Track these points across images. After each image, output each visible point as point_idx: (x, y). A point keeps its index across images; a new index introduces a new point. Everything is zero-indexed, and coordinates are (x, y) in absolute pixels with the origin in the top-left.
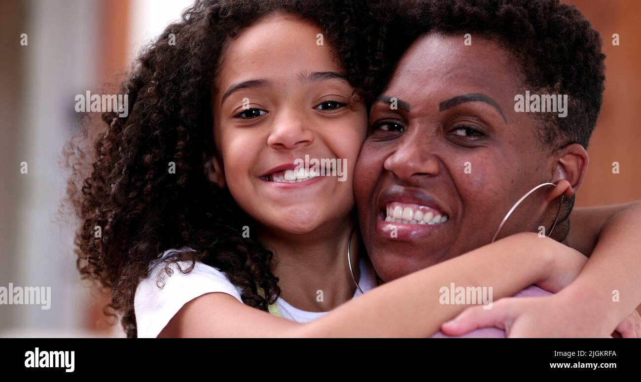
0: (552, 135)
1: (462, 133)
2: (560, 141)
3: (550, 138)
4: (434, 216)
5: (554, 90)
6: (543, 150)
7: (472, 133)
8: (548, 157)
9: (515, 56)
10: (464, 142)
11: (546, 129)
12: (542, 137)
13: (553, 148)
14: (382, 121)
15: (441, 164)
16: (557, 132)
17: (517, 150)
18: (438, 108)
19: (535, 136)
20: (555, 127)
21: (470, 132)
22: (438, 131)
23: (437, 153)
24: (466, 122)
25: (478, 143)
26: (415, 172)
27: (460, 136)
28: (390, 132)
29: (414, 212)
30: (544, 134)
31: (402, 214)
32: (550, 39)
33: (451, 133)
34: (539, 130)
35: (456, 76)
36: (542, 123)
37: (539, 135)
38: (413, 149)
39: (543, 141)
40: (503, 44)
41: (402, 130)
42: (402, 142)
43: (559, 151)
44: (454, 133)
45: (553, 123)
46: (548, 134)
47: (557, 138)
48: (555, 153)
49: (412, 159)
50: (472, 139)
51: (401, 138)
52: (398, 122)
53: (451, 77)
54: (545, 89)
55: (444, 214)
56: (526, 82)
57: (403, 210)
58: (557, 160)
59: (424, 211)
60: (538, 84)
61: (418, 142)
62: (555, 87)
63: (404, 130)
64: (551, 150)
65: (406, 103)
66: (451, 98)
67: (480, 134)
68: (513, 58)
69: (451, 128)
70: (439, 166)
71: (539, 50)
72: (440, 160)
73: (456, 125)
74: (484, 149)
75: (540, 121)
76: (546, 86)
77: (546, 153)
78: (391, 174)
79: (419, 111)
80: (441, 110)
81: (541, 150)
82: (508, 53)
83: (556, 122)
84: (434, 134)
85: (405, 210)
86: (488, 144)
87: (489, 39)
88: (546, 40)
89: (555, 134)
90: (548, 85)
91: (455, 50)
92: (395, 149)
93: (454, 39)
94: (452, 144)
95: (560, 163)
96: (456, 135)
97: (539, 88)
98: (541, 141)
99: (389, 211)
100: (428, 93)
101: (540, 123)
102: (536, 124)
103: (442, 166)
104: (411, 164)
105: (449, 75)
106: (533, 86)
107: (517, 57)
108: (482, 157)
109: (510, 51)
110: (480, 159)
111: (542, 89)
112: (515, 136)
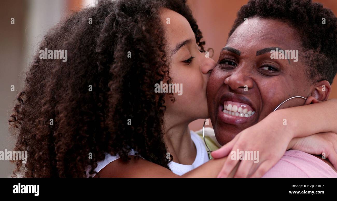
0: (313, 74)
1: (266, 68)
2: (317, 78)
3: (312, 76)
4: (248, 111)
5: (316, 51)
6: (308, 81)
7: (272, 69)
8: (311, 85)
9: (297, 32)
10: (267, 73)
11: (311, 71)
12: (308, 74)
13: (314, 81)
14: (226, 60)
15: (254, 82)
16: (317, 73)
17: (294, 79)
18: (256, 54)
19: (304, 73)
20: (316, 71)
21: (270, 68)
22: (254, 67)
23: (252, 77)
24: (269, 63)
25: (274, 74)
26: (240, 86)
27: (265, 70)
28: (229, 65)
29: (238, 108)
30: (310, 73)
31: (232, 109)
32: (316, 25)
33: (261, 68)
34: (307, 71)
35: (266, 38)
36: (309, 67)
37: (307, 74)
38: (240, 75)
39: (309, 77)
40: (292, 25)
41: (235, 65)
42: (235, 71)
43: (317, 83)
44: (262, 68)
45: (315, 68)
46: (312, 74)
47: (316, 76)
48: (314, 84)
49: (239, 79)
50: (271, 72)
51: (234, 69)
52: (234, 61)
53: (263, 39)
54: (312, 50)
55: (253, 109)
56: (302, 45)
57: (232, 106)
58: (315, 88)
59: (243, 108)
60: (309, 47)
61: (243, 71)
62: (317, 50)
63: (236, 65)
64: (313, 82)
65: (239, 51)
66: (263, 49)
67: (276, 70)
68: (296, 33)
69: (261, 66)
70: (253, 84)
71: (310, 30)
72: (253, 80)
73: (263, 64)
74: (277, 76)
75: (308, 66)
76: (312, 49)
77: (310, 83)
78: (228, 86)
79: (245, 55)
80: (257, 55)
81: (307, 81)
82: (294, 30)
83: (316, 68)
84: (252, 68)
85: (233, 107)
86: (279, 75)
87: (284, 22)
88: (314, 25)
89: (315, 74)
90: (314, 49)
91: (266, 25)
92: (231, 73)
93: (266, 21)
94: (260, 73)
95: (316, 89)
96: (263, 69)
97: (309, 49)
98: (308, 77)
99: (225, 107)
100: (251, 46)
101: (308, 67)
102: (305, 67)
103: (254, 83)
104: (238, 82)
105: (263, 37)
106: (305, 48)
107: (298, 32)
108: (275, 80)
109: (295, 29)
110: (274, 81)
111: (310, 50)
112: (293, 72)
